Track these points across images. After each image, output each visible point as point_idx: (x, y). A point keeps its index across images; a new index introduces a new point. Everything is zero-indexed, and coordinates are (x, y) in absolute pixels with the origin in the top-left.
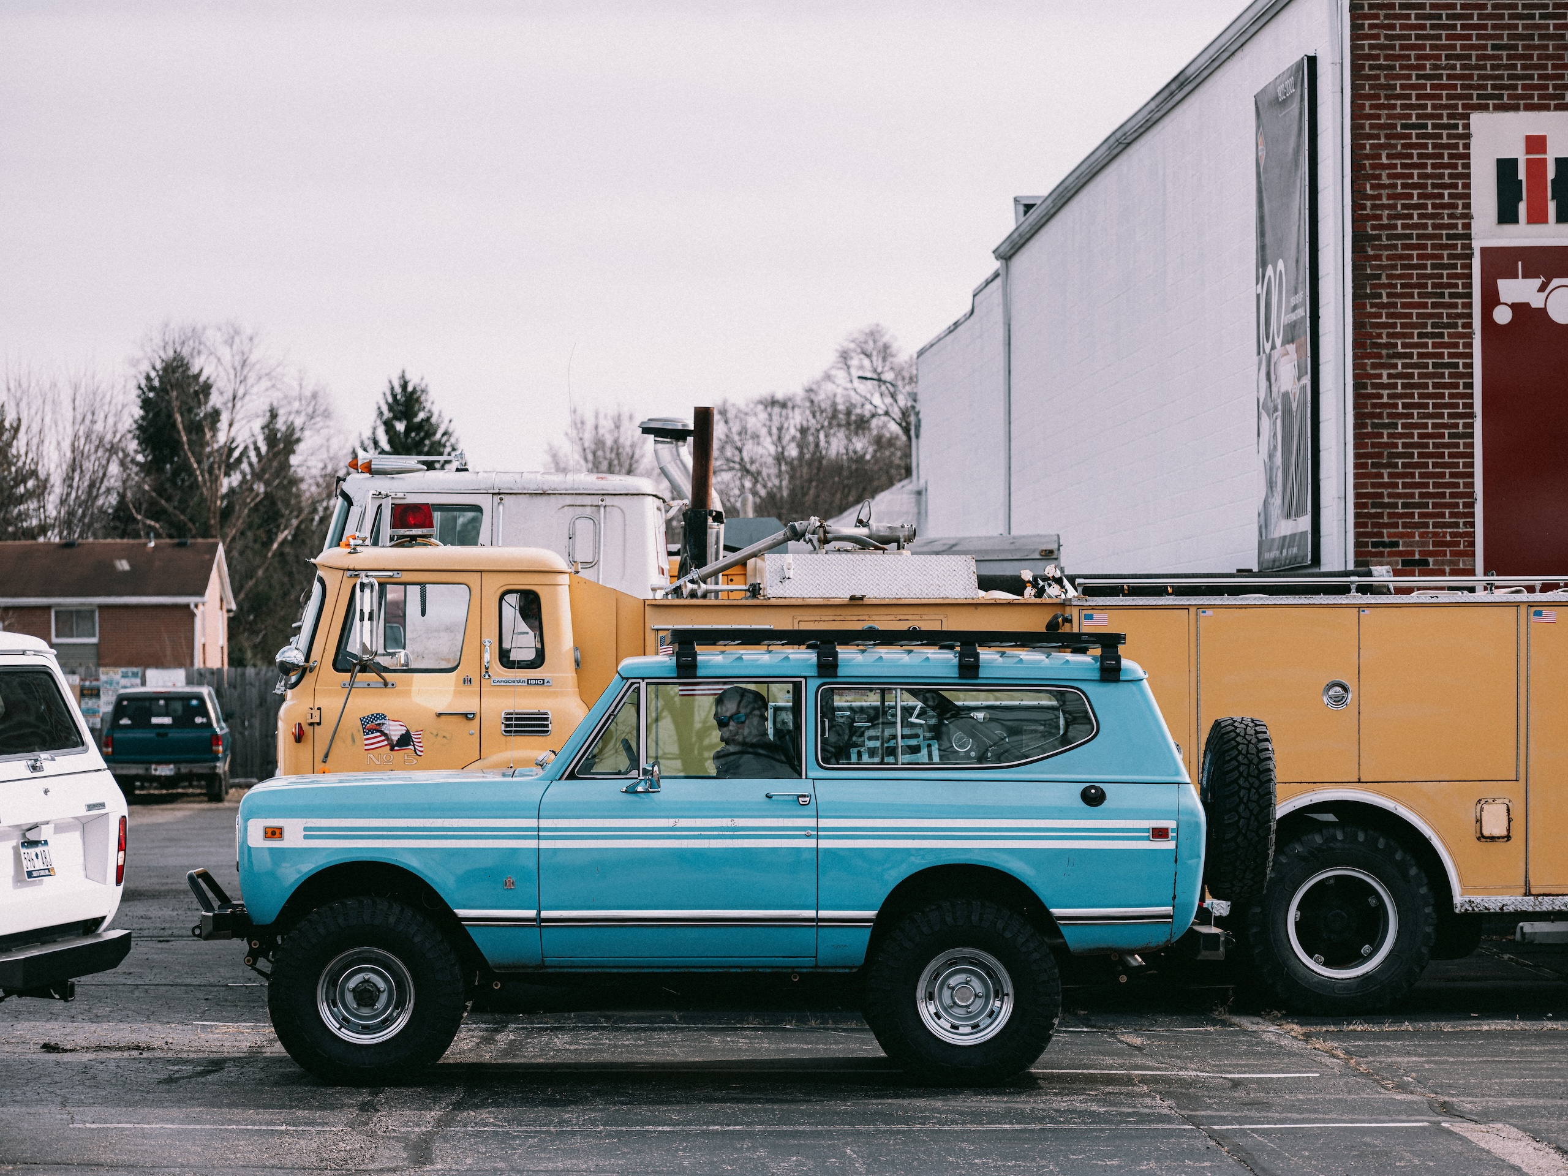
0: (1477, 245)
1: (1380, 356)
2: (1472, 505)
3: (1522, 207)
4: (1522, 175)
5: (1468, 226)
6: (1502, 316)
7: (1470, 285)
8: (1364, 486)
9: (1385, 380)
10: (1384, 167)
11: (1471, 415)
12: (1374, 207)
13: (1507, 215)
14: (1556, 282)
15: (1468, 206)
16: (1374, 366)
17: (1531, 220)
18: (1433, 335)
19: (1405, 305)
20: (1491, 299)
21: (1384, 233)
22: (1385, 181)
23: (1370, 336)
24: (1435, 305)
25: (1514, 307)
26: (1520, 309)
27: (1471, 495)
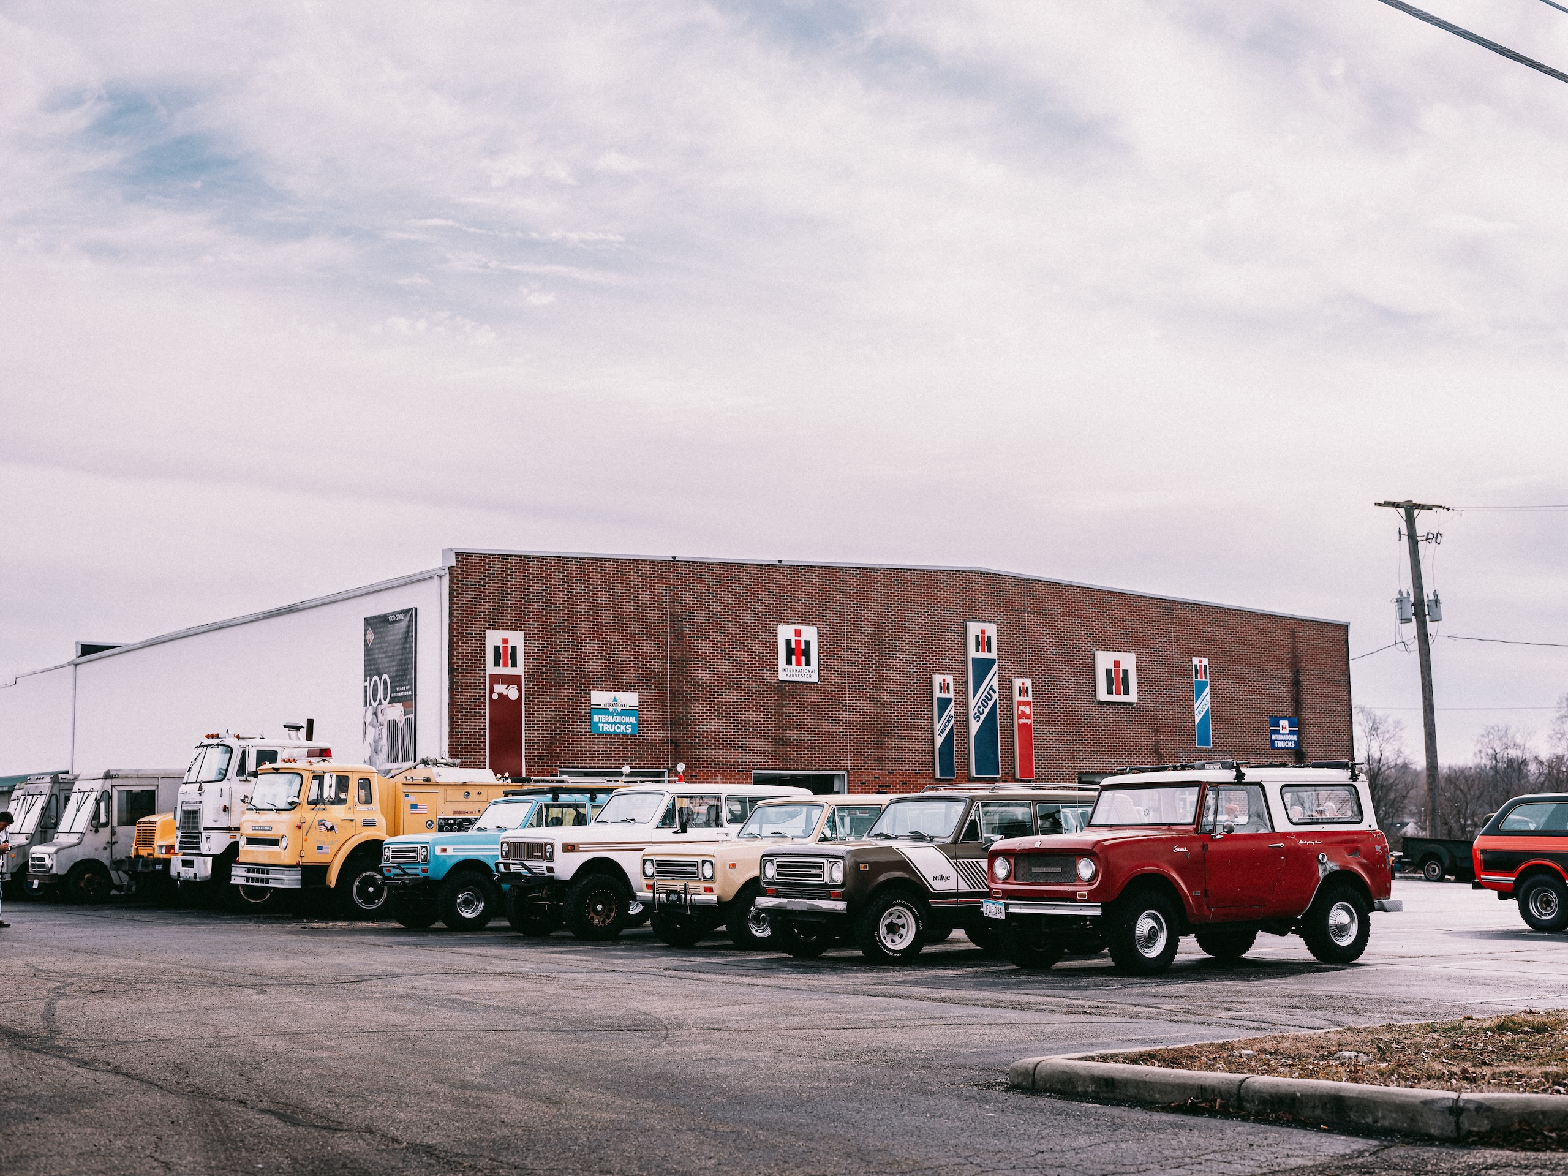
0: (487, 673)
1: (458, 708)
2: (485, 759)
3: (501, 661)
4: (501, 651)
5: (485, 667)
6: (495, 697)
7: (485, 686)
8: (453, 752)
9: (459, 717)
10: (460, 646)
11: (485, 729)
12: (457, 659)
13: (497, 664)
14: (511, 686)
15: (484, 660)
16: (456, 712)
17: (504, 666)
18: (474, 702)
19: (466, 692)
20: (492, 691)
21: (460, 668)
22: (460, 651)
23: (455, 702)
24: (475, 692)
25: (499, 694)
26: (500, 694)
27: (485, 755)
